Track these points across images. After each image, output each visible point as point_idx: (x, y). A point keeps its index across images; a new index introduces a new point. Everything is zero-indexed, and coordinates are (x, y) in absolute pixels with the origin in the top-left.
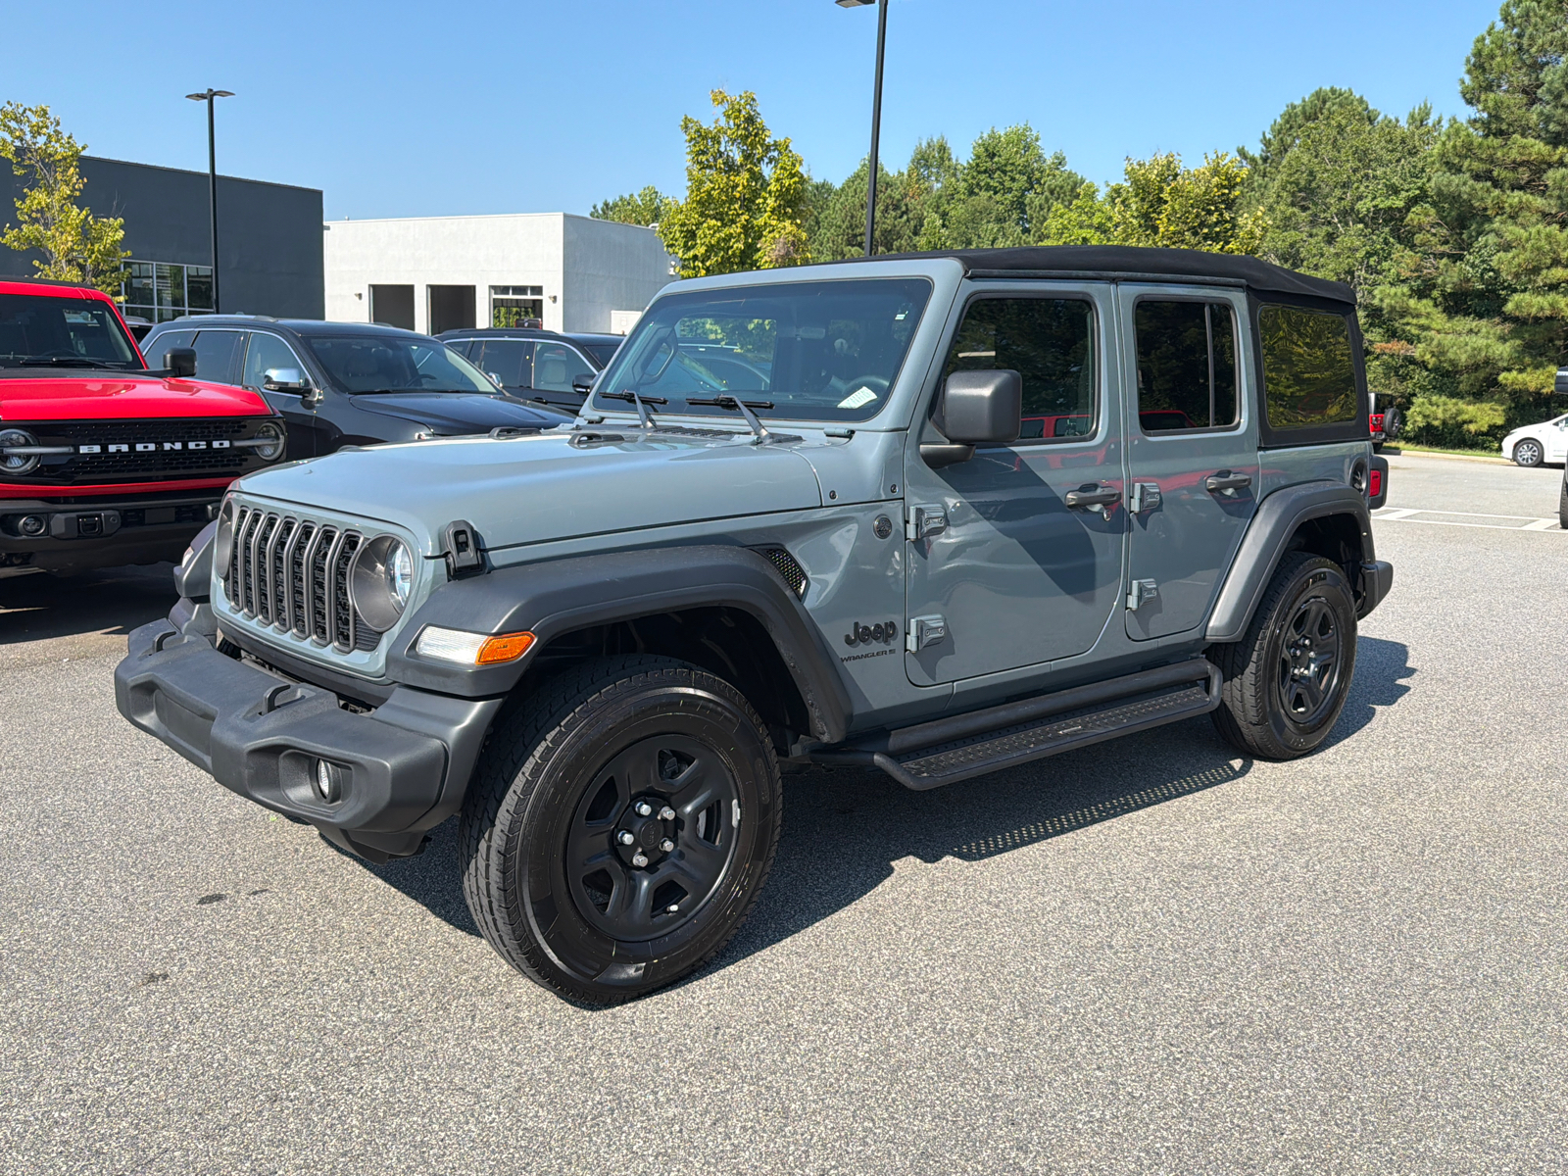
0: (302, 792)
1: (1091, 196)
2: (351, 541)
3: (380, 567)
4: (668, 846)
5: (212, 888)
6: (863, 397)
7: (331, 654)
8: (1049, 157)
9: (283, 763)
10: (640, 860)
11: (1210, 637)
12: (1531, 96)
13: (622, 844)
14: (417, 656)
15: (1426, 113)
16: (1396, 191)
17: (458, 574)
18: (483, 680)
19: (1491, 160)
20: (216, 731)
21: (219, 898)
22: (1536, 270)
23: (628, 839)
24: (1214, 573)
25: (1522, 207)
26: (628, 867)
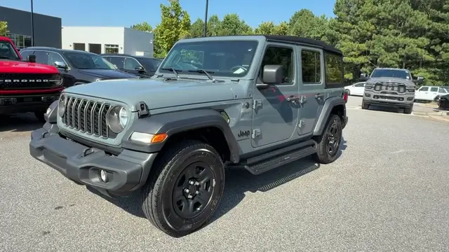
0: (95, 180)
1: (251, 30)
2: (107, 107)
3: (115, 114)
4: (197, 192)
5: (58, 204)
6: (240, 71)
7: (100, 139)
8: (241, 21)
9: (90, 171)
10: (190, 197)
11: (314, 134)
12: (348, 13)
13: (186, 192)
14: (131, 140)
15: (325, 16)
16: (319, 33)
17: (142, 117)
18: (152, 148)
19: (339, 27)
20: (68, 162)
21: (61, 207)
22: (349, 52)
23: (187, 191)
24: (314, 119)
25: (345, 38)
26: (187, 199)
